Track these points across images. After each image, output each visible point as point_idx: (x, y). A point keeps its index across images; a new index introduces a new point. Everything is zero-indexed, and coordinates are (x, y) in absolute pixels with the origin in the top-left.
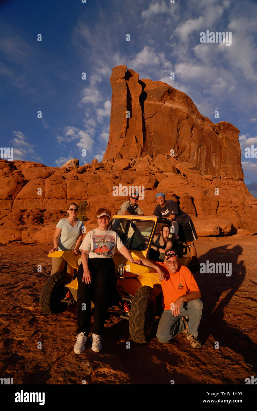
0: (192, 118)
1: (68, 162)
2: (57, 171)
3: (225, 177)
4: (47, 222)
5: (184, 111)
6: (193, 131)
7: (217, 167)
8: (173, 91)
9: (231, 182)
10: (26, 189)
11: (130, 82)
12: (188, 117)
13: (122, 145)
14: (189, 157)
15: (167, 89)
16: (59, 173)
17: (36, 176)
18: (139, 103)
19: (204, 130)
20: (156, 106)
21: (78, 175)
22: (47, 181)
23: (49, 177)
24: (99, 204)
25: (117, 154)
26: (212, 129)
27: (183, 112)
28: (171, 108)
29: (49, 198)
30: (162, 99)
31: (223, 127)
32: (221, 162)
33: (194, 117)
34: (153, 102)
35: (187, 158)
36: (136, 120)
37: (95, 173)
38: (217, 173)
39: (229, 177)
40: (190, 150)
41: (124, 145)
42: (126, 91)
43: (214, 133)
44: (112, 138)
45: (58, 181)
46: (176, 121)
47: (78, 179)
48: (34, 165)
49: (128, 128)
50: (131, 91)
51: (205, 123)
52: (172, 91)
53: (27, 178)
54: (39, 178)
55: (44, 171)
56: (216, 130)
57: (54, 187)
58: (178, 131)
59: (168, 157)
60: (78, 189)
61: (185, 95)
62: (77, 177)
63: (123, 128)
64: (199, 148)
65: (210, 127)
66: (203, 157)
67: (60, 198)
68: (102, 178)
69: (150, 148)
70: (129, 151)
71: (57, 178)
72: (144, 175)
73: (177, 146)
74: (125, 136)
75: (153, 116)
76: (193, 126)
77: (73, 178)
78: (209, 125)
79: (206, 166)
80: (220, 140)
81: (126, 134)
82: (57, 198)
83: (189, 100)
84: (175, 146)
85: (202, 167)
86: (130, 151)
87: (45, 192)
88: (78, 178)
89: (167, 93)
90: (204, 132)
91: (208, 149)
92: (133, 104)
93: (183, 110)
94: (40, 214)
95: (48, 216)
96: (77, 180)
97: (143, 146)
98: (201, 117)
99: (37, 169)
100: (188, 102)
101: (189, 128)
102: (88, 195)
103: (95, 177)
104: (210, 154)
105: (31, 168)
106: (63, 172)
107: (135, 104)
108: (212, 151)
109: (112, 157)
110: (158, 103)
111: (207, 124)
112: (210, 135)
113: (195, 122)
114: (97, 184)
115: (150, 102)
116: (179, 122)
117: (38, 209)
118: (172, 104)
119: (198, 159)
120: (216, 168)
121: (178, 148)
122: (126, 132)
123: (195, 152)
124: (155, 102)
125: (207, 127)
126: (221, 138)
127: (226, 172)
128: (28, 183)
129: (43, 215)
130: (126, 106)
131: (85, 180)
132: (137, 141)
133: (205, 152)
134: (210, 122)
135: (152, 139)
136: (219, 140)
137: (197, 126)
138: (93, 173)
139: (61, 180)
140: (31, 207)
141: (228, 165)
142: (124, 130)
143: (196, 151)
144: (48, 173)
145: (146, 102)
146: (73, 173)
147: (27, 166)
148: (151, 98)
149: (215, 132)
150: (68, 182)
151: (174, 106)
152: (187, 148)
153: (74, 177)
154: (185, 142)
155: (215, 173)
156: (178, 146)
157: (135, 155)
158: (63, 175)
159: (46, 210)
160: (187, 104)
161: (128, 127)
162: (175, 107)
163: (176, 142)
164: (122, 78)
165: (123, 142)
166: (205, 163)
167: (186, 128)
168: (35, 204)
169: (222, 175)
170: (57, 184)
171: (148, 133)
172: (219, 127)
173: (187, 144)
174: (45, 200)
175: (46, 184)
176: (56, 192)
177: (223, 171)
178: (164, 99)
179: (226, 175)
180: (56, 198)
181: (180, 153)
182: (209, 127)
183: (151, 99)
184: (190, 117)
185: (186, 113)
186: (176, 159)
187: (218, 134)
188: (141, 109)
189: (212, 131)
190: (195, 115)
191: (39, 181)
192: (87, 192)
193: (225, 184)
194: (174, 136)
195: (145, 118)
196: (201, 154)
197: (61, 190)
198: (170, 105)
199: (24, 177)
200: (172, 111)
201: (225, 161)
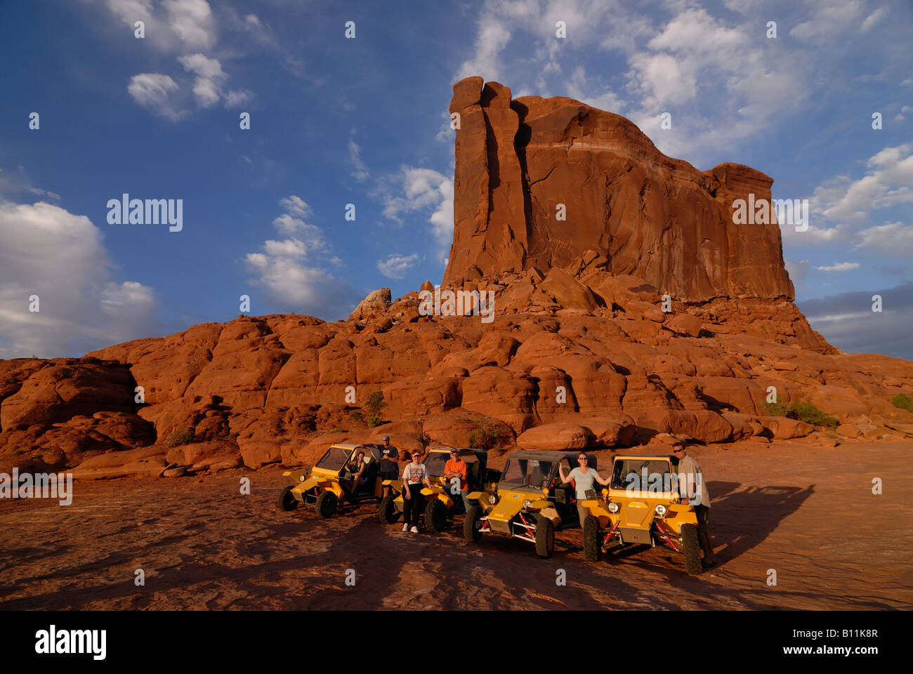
0: (642, 169)
1: (369, 297)
2: (340, 331)
3: (740, 297)
4: (322, 429)
5: (619, 155)
6: (645, 198)
7: (718, 273)
8: (590, 114)
9: (757, 306)
10: (287, 370)
11: (491, 110)
12: (632, 167)
13: (480, 247)
14: (640, 259)
15: (576, 114)
16: (343, 335)
17: (304, 344)
18: (513, 152)
19: (675, 192)
20: (553, 153)
21: (376, 336)
22: (323, 352)
23: (326, 344)
24: (408, 394)
25: (470, 269)
26: (695, 186)
27: (618, 158)
28: (589, 153)
29: (326, 385)
30: (566, 136)
31: (724, 177)
32: (727, 260)
33: (646, 164)
34: (546, 146)
35: (633, 261)
36: (510, 190)
37: (407, 331)
38: (719, 288)
39: (750, 296)
40: (640, 240)
41: (485, 248)
42: (484, 131)
43: (702, 194)
44: (459, 234)
45: (340, 353)
46: (603, 180)
47: (376, 344)
48: (300, 323)
49: (493, 210)
50: (495, 128)
51: (677, 173)
52: (587, 115)
53: (288, 348)
54: (308, 347)
55: (317, 333)
56: (707, 186)
57: (334, 363)
58: (608, 202)
59: (583, 266)
60: (376, 364)
61: (620, 119)
62: (374, 341)
63: (482, 212)
64: (663, 234)
65: (692, 181)
66: (677, 254)
67: (345, 383)
68: (419, 340)
69: (545, 248)
70: (496, 260)
71: (339, 346)
72: (497, 329)
73: (608, 236)
74: (487, 227)
75: (548, 176)
76: (644, 185)
77: (368, 344)
78: (689, 178)
79: (687, 273)
80: (721, 209)
81: (488, 223)
82: (339, 384)
83: (630, 127)
84: (602, 236)
85: (675, 278)
86: (499, 260)
87: (319, 373)
88: (376, 341)
89: (578, 122)
90: (675, 195)
91: (689, 235)
92: (500, 157)
93: (616, 153)
94: (309, 415)
95: (324, 416)
96: (375, 347)
97: (526, 246)
98: (665, 161)
99: (304, 331)
100: (630, 134)
101: (635, 191)
102: (393, 374)
103: (408, 337)
104: (696, 243)
105: (295, 330)
106: (350, 332)
107: (506, 156)
108: (699, 236)
109: (459, 277)
110: (556, 146)
111: (681, 175)
112: (692, 199)
113: (649, 176)
114: (409, 351)
115: (540, 146)
116: (610, 180)
117: (307, 405)
118: (591, 143)
119: (662, 259)
120: (714, 277)
121: (611, 240)
122: (488, 219)
123: (654, 245)
124: (551, 144)
125: (683, 183)
126: (723, 204)
127: (741, 284)
128: (290, 359)
129: (316, 415)
130: (485, 164)
131: (388, 345)
132: (513, 237)
133: (680, 243)
134: (691, 168)
135: (548, 227)
136: (719, 209)
137: (655, 184)
138: (403, 330)
139: (347, 349)
140: (296, 402)
141: (746, 265)
142: (482, 217)
143: (657, 241)
144: (324, 336)
145: (531, 147)
146: (367, 332)
147: (289, 324)
148: (540, 136)
149: (705, 192)
150: (357, 352)
151: (596, 147)
152: (634, 239)
153: (370, 341)
154: (626, 225)
155: (713, 289)
156: (611, 236)
157: (509, 268)
158: (351, 339)
159: (320, 406)
160: (627, 137)
161: (491, 208)
162: (598, 149)
163: (603, 228)
164: (475, 104)
165: (482, 243)
166: (682, 268)
167: (626, 192)
168: (303, 395)
169: (731, 290)
170: (339, 357)
171: (538, 217)
172: (716, 178)
173: (632, 229)
174: (319, 388)
175: (320, 359)
176: (338, 372)
177: (734, 281)
178: (572, 134)
179: (742, 290)
180: (337, 384)
181: (616, 252)
182: (689, 182)
183: (541, 140)
184: (637, 166)
185: (625, 159)
186: (601, 268)
187: (714, 194)
188: (518, 164)
189: (697, 191)
190: (650, 161)
191: (308, 353)
192: (391, 369)
193: (742, 312)
194: (599, 215)
195: (529, 183)
196: (671, 246)
197: (346, 368)
198: (586, 146)
199: (284, 348)
200: (590, 160)
201: (736, 258)
